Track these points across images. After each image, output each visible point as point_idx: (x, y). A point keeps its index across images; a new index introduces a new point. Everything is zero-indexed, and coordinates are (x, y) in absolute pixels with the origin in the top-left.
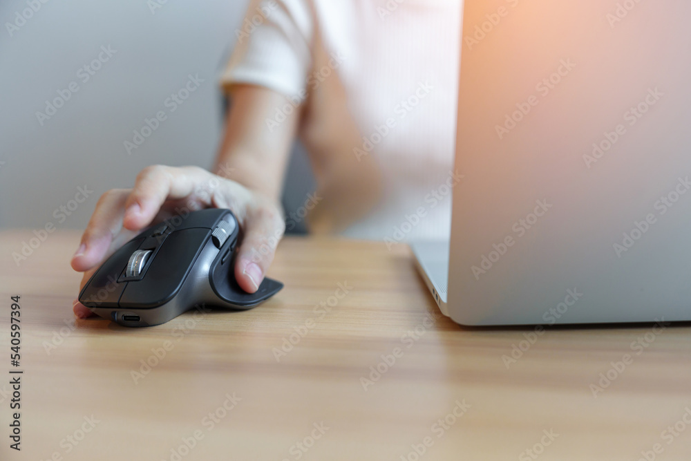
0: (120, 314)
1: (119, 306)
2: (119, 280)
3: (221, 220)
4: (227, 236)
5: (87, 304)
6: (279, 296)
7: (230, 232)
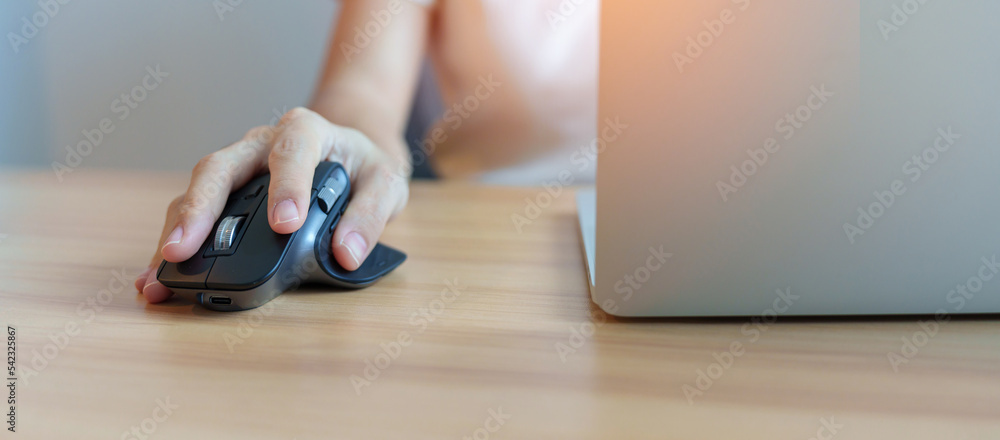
0: (207, 296)
1: (207, 287)
2: (206, 254)
3: (329, 176)
4: (337, 197)
5: (167, 284)
6: (401, 270)
7: (340, 192)
